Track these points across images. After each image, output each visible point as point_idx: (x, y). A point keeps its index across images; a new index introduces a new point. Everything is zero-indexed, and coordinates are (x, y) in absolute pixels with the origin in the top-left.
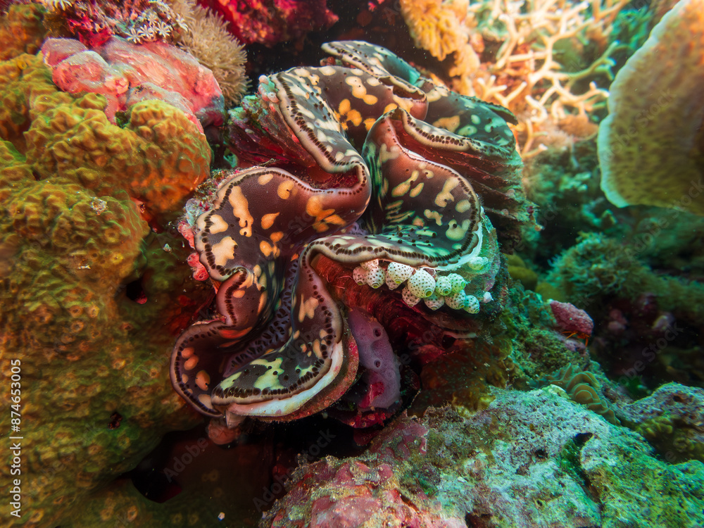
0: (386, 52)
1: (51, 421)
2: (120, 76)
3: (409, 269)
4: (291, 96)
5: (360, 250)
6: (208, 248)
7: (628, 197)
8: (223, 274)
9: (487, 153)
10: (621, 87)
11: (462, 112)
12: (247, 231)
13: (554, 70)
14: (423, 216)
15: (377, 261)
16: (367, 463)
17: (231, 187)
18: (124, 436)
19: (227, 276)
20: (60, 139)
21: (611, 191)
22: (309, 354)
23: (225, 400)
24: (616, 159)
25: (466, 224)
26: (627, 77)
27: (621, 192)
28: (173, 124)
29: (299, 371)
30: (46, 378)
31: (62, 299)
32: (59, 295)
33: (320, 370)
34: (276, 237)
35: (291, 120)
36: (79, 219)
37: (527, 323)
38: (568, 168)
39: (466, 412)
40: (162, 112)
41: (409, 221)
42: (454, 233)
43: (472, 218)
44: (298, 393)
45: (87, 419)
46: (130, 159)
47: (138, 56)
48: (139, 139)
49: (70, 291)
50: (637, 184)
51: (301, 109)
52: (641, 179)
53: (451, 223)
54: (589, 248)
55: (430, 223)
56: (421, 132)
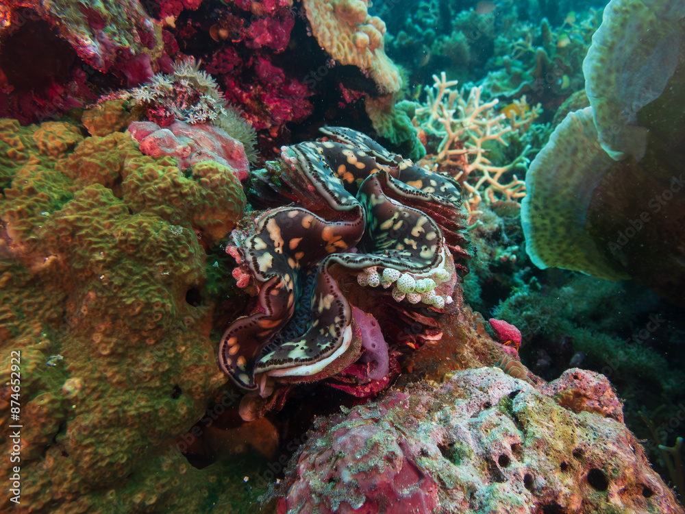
0: (364, 136)
1: (133, 389)
2: (186, 145)
3: (398, 273)
4: (308, 159)
5: (363, 260)
6: (255, 260)
7: (546, 261)
8: (265, 277)
9: (445, 203)
10: (534, 175)
11: (423, 178)
12: (279, 250)
13: (484, 163)
14: (403, 243)
15: (376, 267)
16: (370, 408)
17: (268, 219)
18: (183, 404)
19: (267, 279)
20: (148, 186)
21: (533, 255)
22: (327, 335)
23: (267, 368)
24: (535, 229)
25: (434, 248)
26: (537, 168)
27: (541, 256)
28: (224, 176)
29: (320, 346)
30: (131, 357)
31: (149, 296)
32: (147, 293)
33: (336, 345)
34: (299, 255)
35: (310, 175)
36: (164, 240)
37: (476, 334)
38: (501, 241)
39: (435, 384)
40: (217, 169)
41: (393, 247)
42: (425, 254)
43: (438, 244)
44: (320, 360)
45: (157, 389)
46: (195, 201)
47: (195, 133)
48: (200, 187)
49: (154, 290)
50: (552, 249)
51: (316, 168)
52: (554, 245)
53: (423, 248)
54: (520, 299)
55: (408, 247)
56: (398, 187)
